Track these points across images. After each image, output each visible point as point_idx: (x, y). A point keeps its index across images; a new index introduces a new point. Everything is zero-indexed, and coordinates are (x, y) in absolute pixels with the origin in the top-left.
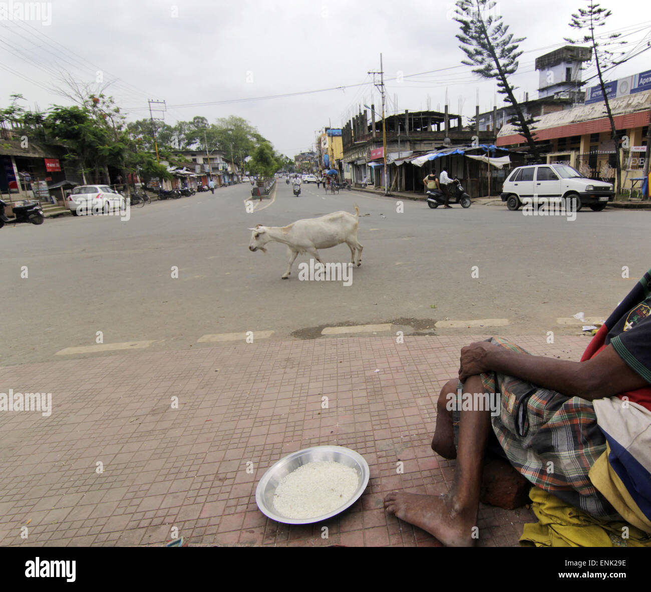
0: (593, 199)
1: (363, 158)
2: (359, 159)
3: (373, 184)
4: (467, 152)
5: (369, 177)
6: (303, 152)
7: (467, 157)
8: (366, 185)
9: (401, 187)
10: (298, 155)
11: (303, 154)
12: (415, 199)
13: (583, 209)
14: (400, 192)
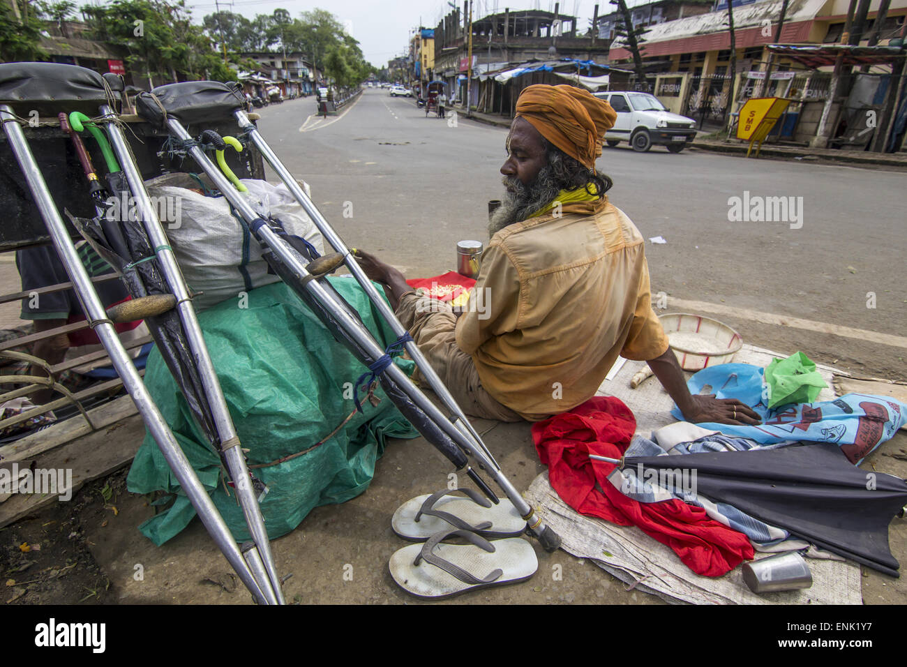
0: (665, 138)
1: (453, 69)
2: (448, 70)
3: (460, 102)
4: (556, 69)
5: (457, 92)
6: (398, 57)
7: (557, 76)
8: (454, 102)
9: (488, 107)
10: (392, 59)
11: (398, 59)
12: (495, 124)
13: (653, 148)
14: (486, 113)
